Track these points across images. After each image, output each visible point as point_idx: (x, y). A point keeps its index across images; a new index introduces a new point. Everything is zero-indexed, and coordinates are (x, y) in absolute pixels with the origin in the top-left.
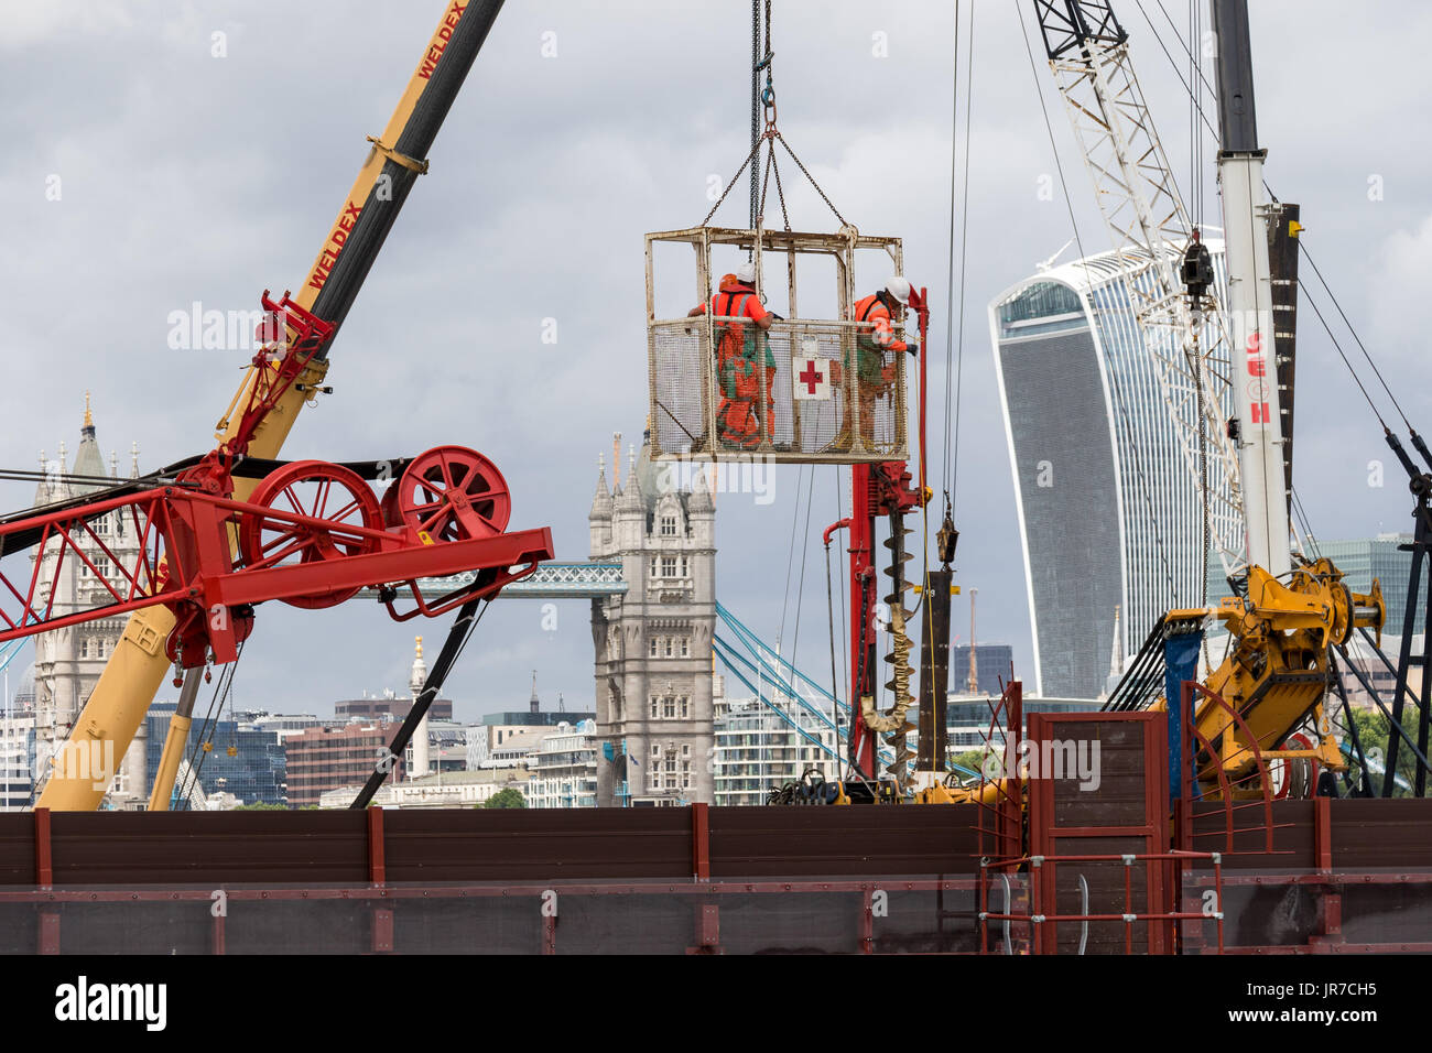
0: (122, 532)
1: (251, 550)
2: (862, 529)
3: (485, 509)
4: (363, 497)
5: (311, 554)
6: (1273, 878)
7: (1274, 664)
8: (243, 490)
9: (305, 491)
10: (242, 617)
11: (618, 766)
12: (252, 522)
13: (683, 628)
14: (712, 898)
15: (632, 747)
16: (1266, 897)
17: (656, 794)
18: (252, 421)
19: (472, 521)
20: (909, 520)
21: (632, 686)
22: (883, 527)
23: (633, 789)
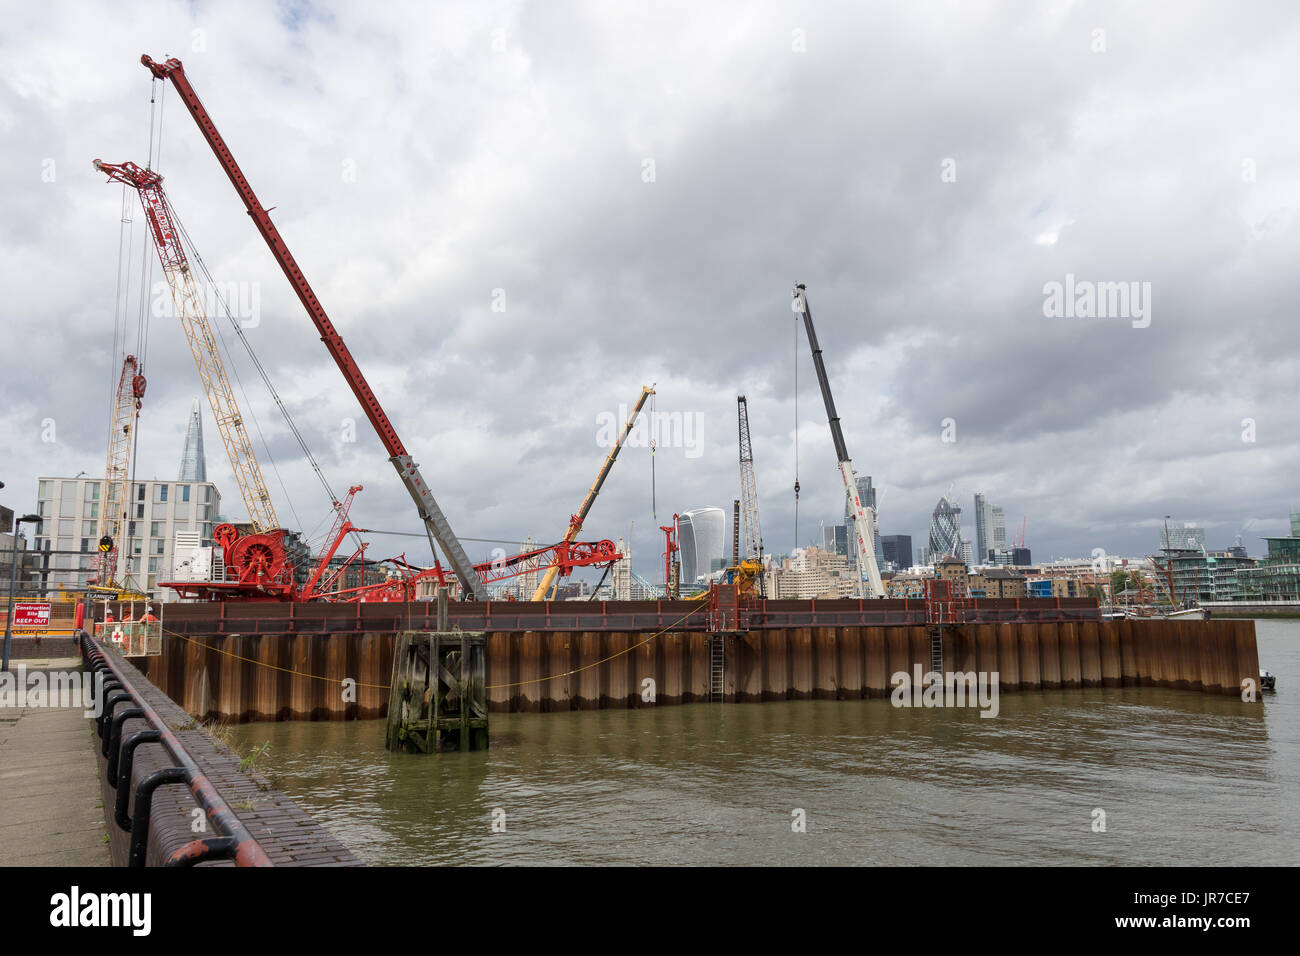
0: (551, 553)
1: (572, 557)
2: (668, 554)
3: (611, 550)
4: (592, 549)
5: (583, 558)
6: (756, 613)
7: (746, 577)
8: (572, 547)
9: (581, 547)
10: (571, 568)
11: (615, 594)
12: (573, 552)
13: (626, 571)
14: (661, 616)
15: (617, 591)
16: (754, 617)
17: (621, 599)
18: (569, 536)
19: (610, 554)
20: (676, 553)
21: (617, 581)
22: (672, 554)
23: (617, 598)
